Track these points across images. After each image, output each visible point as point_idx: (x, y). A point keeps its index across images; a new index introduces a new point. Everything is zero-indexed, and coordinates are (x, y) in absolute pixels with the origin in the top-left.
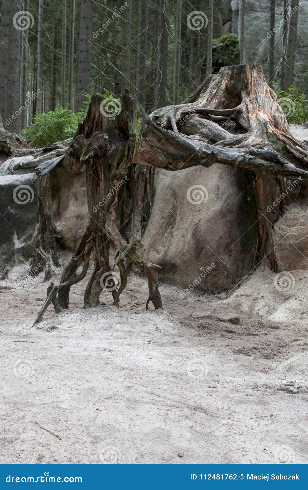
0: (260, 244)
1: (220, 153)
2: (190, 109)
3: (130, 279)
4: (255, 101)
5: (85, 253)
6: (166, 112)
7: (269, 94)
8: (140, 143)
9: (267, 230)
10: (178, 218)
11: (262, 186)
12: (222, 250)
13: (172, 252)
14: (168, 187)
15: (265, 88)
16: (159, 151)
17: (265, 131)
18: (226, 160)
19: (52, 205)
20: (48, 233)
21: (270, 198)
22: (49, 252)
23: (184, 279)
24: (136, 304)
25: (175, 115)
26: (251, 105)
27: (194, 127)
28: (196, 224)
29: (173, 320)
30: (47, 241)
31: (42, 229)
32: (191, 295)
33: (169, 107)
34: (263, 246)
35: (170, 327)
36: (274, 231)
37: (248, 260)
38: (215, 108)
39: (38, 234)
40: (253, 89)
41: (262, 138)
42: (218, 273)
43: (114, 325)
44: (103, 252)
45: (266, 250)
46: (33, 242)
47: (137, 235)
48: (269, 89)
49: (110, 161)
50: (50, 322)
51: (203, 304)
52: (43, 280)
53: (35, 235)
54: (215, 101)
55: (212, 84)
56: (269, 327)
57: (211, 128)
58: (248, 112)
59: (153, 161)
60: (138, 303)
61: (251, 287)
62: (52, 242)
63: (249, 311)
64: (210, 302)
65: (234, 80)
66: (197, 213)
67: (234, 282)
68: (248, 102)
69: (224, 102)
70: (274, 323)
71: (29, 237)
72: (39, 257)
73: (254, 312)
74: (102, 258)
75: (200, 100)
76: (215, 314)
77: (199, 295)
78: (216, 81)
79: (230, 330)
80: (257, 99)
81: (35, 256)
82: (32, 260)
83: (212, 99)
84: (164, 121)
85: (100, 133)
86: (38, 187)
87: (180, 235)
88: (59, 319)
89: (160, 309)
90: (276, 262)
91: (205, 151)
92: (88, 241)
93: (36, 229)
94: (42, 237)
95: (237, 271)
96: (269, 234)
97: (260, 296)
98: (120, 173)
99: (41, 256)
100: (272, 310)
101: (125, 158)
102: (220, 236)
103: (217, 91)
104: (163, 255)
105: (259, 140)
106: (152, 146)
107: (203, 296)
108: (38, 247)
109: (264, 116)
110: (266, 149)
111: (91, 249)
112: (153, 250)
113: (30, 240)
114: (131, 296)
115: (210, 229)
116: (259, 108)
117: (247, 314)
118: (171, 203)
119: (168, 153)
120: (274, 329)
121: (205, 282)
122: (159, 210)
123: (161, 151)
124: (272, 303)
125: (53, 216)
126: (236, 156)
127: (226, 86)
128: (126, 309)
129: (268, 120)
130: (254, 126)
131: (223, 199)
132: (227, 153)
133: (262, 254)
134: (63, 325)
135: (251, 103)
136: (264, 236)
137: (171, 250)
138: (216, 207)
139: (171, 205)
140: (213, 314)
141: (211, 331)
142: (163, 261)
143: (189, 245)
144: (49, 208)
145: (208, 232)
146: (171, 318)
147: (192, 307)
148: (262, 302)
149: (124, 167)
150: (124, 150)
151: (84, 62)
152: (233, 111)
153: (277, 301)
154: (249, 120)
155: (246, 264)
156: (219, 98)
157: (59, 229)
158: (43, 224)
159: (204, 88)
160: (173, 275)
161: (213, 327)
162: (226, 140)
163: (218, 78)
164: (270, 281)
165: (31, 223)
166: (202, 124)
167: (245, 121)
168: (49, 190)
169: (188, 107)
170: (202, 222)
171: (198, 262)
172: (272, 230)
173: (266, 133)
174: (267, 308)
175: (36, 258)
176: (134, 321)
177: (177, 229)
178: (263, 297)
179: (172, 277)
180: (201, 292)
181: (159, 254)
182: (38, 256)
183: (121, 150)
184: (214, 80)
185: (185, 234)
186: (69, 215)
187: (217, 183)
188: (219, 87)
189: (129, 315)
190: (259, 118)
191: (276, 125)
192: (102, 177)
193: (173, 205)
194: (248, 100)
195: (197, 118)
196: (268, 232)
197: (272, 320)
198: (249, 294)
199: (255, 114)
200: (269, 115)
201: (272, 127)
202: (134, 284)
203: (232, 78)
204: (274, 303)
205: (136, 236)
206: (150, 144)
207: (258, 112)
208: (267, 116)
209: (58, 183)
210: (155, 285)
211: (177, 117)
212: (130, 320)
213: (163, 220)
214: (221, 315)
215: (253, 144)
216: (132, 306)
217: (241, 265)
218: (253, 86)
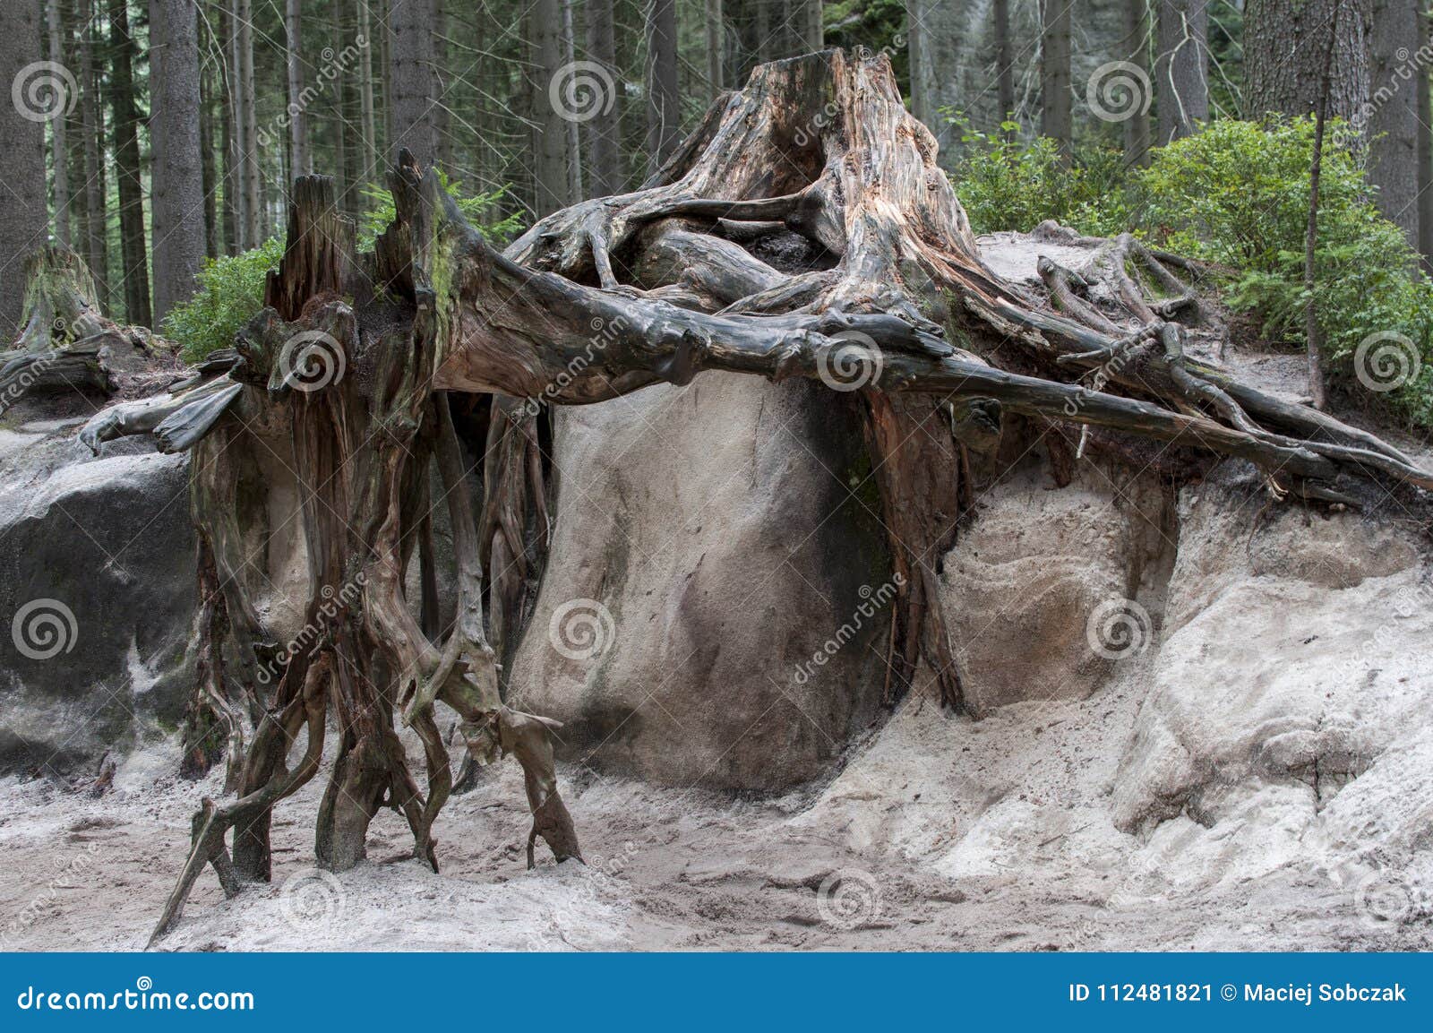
0: (902, 626)
1: (724, 337)
2: (657, 204)
3: (497, 769)
4: (865, 163)
5: (306, 695)
6: (579, 221)
7: (911, 138)
8: (456, 321)
9: (921, 575)
10: (635, 557)
11: (893, 437)
12: (777, 654)
13: (621, 672)
14: (599, 462)
15: (895, 121)
16: (523, 342)
17: (894, 256)
18: (744, 357)
19: (243, 547)
20: (232, 635)
21: (924, 472)
22: (237, 698)
23: (665, 758)
24: (511, 848)
25: (607, 228)
26: (852, 179)
27: (668, 262)
28: (690, 576)
29: (615, 897)
30: (233, 661)
31: (213, 624)
32: (689, 806)
33: (591, 204)
34: (912, 633)
35: (599, 919)
36: (944, 580)
37: (866, 681)
38: (740, 197)
39: (201, 643)
40: (857, 126)
41: (881, 278)
42: (772, 730)
43: (406, 927)
44: (363, 688)
45: (924, 645)
46: (187, 669)
47: (468, 623)
48: (909, 121)
49: (362, 388)
50: (205, 928)
51: (726, 834)
52: (220, 789)
53: (192, 645)
54: (740, 175)
55: (727, 122)
56: (931, 898)
57: (719, 260)
58: (842, 202)
59: (505, 377)
60: (518, 847)
61: (878, 768)
62: (246, 666)
63: (874, 848)
64: (748, 825)
65: (799, 103)
66: (691, 538)
67: (824, 756)
68: (842, 170)
69: (770, 175)
70: (951, 882)
71: (176, 653)
72: (207, 717)
73: (892, 851)
74: (359, 707)
75: (690, 175)
76: (762, 864)
77: (715, 807)
78: (742, 111)
79: (804, 915)
80: (869, 158)
81: (195, 713)
82: (185, 728)
83: (730, 168)
84: (571, 248)
85: (328, 300)
86: (194, 491)
87: (642, 615)
88: (234, 918)
89: (572, 861)
90: (957, 680)
91: (671, 331)
92: (311, 654)
93: (196, 628)
94: (212, 651)
95: (832, 717)
96: (930, 590)
97: (908, 797)
98: (395, 424)
99: (212, 712)
100: (946, 840)
101: (409, 374)
102: (768, 609)
103: (743, 142)
104: (595, 684)
105: (873, 287)
106: (499, 329)
107: (727, 810)
108: (202, 684)
109: (888, 210)
110: (893, 314)
111: (323, 681)
112: (561, 670)
113: (178, 664)
114: (499, 825)
115: (735, 589)
116: (876, 184)
117: (868, 858)
118: (611, 513)
119: (551, 345)
120: (945, 904)
121: (731, 762)
122: (574, 537)
123: (529, 345)
124: (947, 818)
125: (245, 581)
126: (776, 343)
127: (775, 126)
128: (476, 868)
129: (903, 221)
130: (857, 245)
131: (772, 487)
132: (750, 333)
133: (910, 655)
134: (243, 935)
135: (853, 170)
136: (914, 599)
137: (617, 665)
138: (752, 513)
139: (611, 520)
140: (755, 867)
141: (738, 925)
142: (596, 703)
143: (671, 644)
144: (233, 558)
145: (727, 599)
146: (610, 889)
147: (689, 846)
148: (914, 818)
149: (406, 402)
150: (405, 347)
151: (409, 95)
152: (796, 201)
153: (964, 808)
154: (843, 226)
155: (861, 695)
156: (751, 165)
157: (267, 621)
158: (216, 608)
159: (708, 137)
160: (630, 745)
161: (748, 909)
162: (760, 294)
163: (747, 100)
164: (942, 745)
165: (178, 608)
166: (690, 250)
167: (834, 229)
168: (228, 497)
169: (649, 200)
170: (710, 566)
171: (706, 698)
172: (938, 579)
173: (899, 263)
174: (933, 835)
175: (198, 719)
176: (476, 907)
177: (633, 594)
178: (917, 797)
179: (628, 753)
180: (721, 796)
181: (581, 681)
182: (202, 715)
183: (395, 348)
184: (733, 109)
185: (657, 610)
186: (297, 575)
187: (749, 436)
188: (751, 128)
189: (464, 890)
190: (874, 216)
191: (930, 237)
192: (345, 443)
193: (617, 519)
194: (842, 164)
195: (675, 234)
196: (926, 585)
197: (946, 874)
198: (874, 792)
199: (860, 205)
200: (907, 204)
201: (915, 242)
202: (510, 785)
203: (790, 97)
204: (953, 814)
205: (464, 628)
206: (489, 324)
207: (869, 199)
208: (901, 208)
209: (261, 475)
210: (545, 785)
211: (615, 233)
212: (463, 905)
213: (587, 571)
214: (781, 867)
215: (849, 301)
216: (496, 855)
217: (844, 698)
218: (859, 116)
